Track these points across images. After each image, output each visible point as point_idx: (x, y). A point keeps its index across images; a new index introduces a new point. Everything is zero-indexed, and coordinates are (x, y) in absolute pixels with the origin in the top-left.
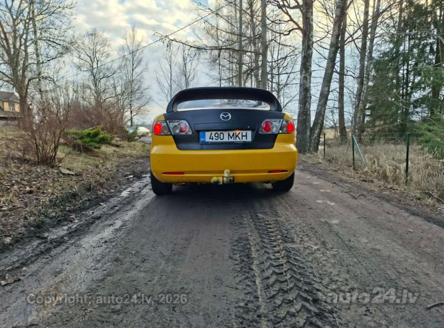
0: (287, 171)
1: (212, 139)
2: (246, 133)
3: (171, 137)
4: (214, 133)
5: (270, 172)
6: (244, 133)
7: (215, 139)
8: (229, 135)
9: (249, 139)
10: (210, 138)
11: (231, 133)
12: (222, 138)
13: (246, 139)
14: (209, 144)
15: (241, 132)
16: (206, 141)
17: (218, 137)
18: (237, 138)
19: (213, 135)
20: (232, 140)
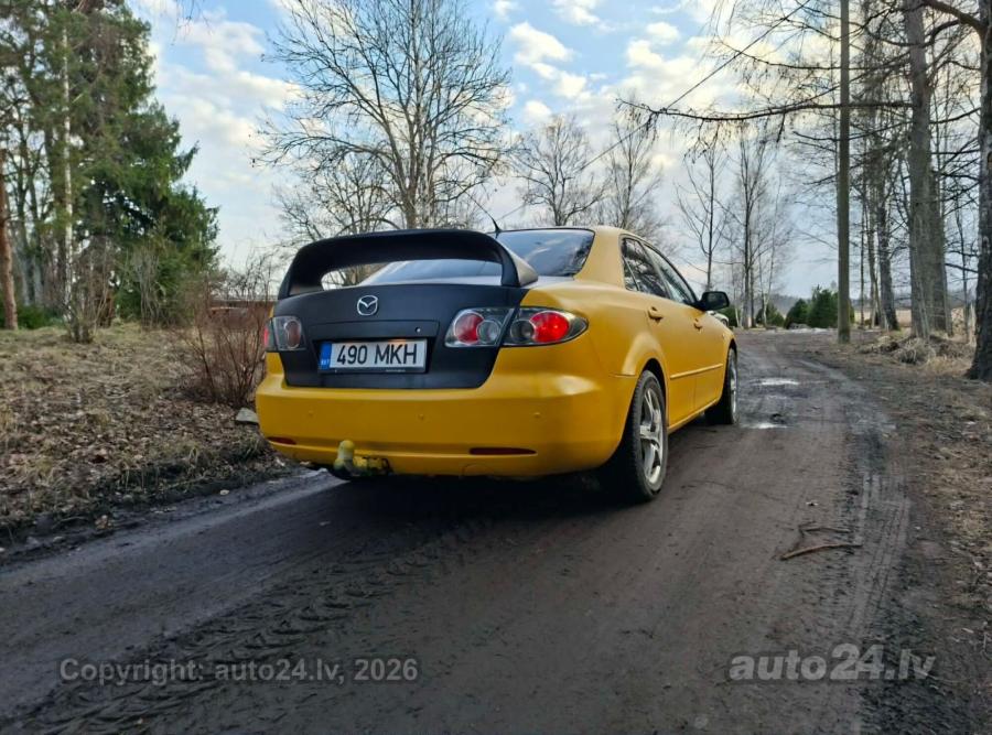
0: (533, 452)
1: (343, 361)
2: (415, 346)
3: (277, 356)
4: (348, 345)
5: (474, 451)
6: (410, 345)
7: (350, 362)
8: (378, 351)
9: (421, 362)
10: (339, 360)
11: (383, 346)
12: (362, 359)
13: (414, 361)
14: (334, 374)
15: (403, 343)
16: (331, 366)
17: (354, 356)
18: (395, 358)
19: (345, 352)
20: (382, 364)
